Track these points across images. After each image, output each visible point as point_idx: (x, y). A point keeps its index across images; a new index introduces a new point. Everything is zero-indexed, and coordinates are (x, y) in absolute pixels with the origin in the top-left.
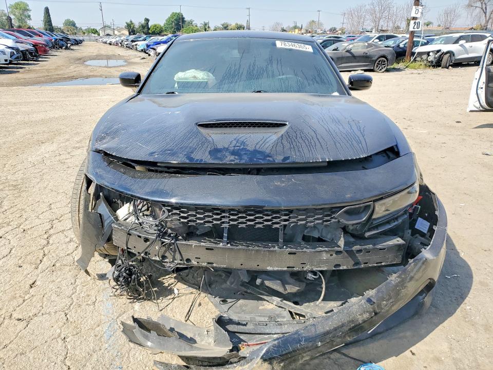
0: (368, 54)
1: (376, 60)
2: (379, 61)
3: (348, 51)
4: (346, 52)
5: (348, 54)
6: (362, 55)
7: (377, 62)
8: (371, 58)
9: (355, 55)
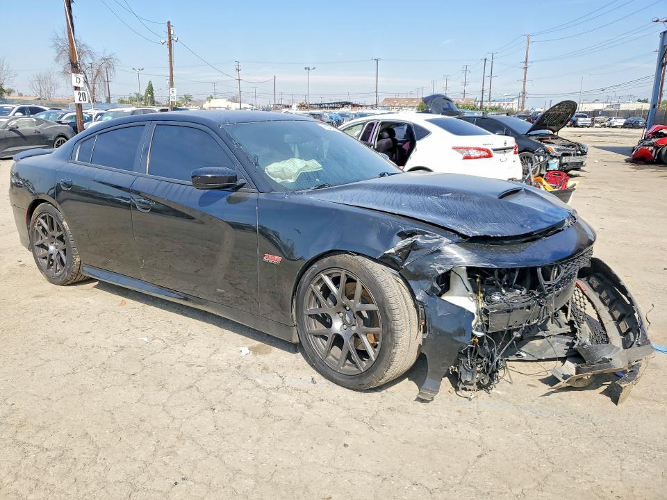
0: (42, 133)
1: (55, 141)
2: (59, 142)
3: (12, 130)
4: (10, 130)
5: (14, 134)
6: (34, 134)
7: (56, 143)
8: (47, 138)
9: (25, 134)
